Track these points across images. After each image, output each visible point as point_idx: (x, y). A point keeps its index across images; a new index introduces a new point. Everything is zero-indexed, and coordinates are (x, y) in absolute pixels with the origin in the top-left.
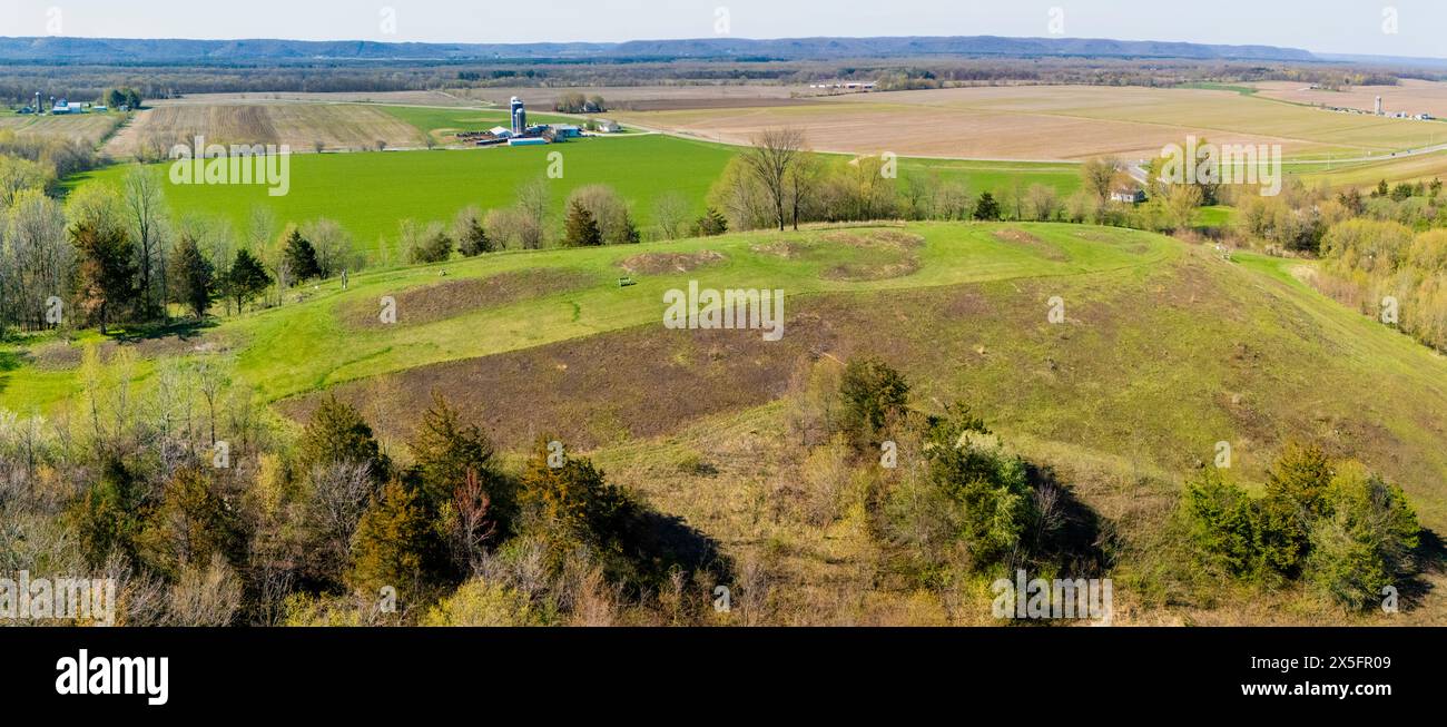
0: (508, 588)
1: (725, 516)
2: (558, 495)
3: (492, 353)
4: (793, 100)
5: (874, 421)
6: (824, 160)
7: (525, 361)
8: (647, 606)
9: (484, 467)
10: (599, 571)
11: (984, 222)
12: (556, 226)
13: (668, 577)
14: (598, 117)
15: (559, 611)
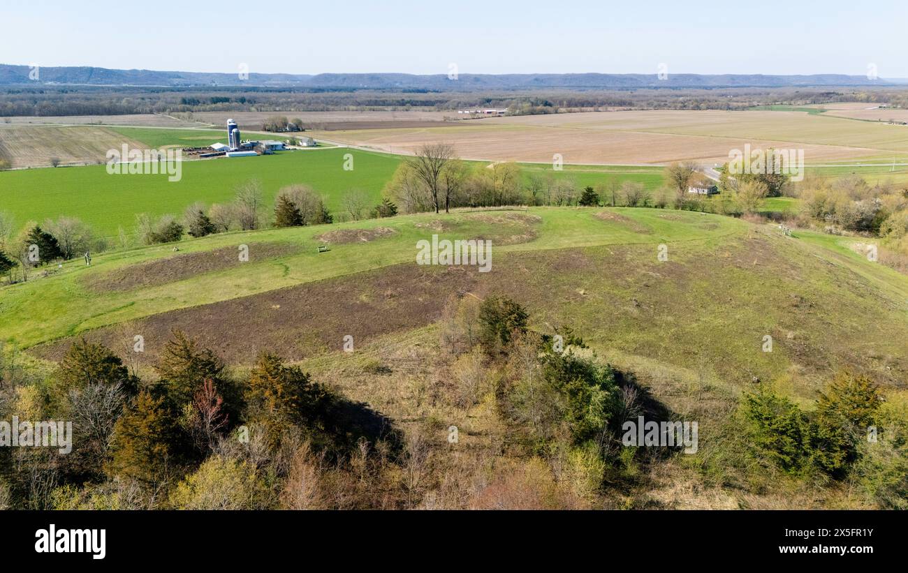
0: (240, 462)
1: (397, 402)
2: (275, 392)
3: (220, 300)
4: (446, 122)
5: (503, 337)
6: (469, 165)
7: (248, 304)
8: (342, 468)
9: (217, 377)
10: (307, 444)
11: (586, 207)
12: (268, 213)
13: (357, 446)
14: (298, 135)
15: (278, 476)
